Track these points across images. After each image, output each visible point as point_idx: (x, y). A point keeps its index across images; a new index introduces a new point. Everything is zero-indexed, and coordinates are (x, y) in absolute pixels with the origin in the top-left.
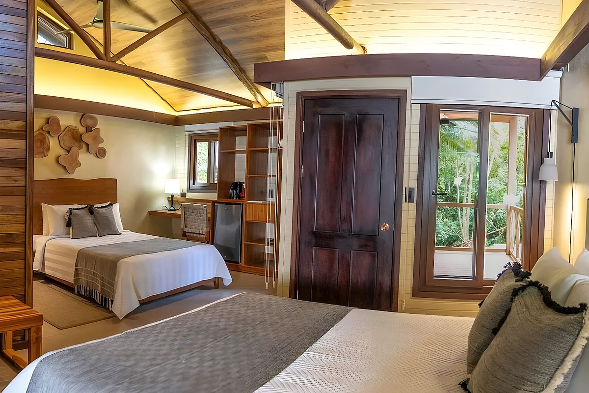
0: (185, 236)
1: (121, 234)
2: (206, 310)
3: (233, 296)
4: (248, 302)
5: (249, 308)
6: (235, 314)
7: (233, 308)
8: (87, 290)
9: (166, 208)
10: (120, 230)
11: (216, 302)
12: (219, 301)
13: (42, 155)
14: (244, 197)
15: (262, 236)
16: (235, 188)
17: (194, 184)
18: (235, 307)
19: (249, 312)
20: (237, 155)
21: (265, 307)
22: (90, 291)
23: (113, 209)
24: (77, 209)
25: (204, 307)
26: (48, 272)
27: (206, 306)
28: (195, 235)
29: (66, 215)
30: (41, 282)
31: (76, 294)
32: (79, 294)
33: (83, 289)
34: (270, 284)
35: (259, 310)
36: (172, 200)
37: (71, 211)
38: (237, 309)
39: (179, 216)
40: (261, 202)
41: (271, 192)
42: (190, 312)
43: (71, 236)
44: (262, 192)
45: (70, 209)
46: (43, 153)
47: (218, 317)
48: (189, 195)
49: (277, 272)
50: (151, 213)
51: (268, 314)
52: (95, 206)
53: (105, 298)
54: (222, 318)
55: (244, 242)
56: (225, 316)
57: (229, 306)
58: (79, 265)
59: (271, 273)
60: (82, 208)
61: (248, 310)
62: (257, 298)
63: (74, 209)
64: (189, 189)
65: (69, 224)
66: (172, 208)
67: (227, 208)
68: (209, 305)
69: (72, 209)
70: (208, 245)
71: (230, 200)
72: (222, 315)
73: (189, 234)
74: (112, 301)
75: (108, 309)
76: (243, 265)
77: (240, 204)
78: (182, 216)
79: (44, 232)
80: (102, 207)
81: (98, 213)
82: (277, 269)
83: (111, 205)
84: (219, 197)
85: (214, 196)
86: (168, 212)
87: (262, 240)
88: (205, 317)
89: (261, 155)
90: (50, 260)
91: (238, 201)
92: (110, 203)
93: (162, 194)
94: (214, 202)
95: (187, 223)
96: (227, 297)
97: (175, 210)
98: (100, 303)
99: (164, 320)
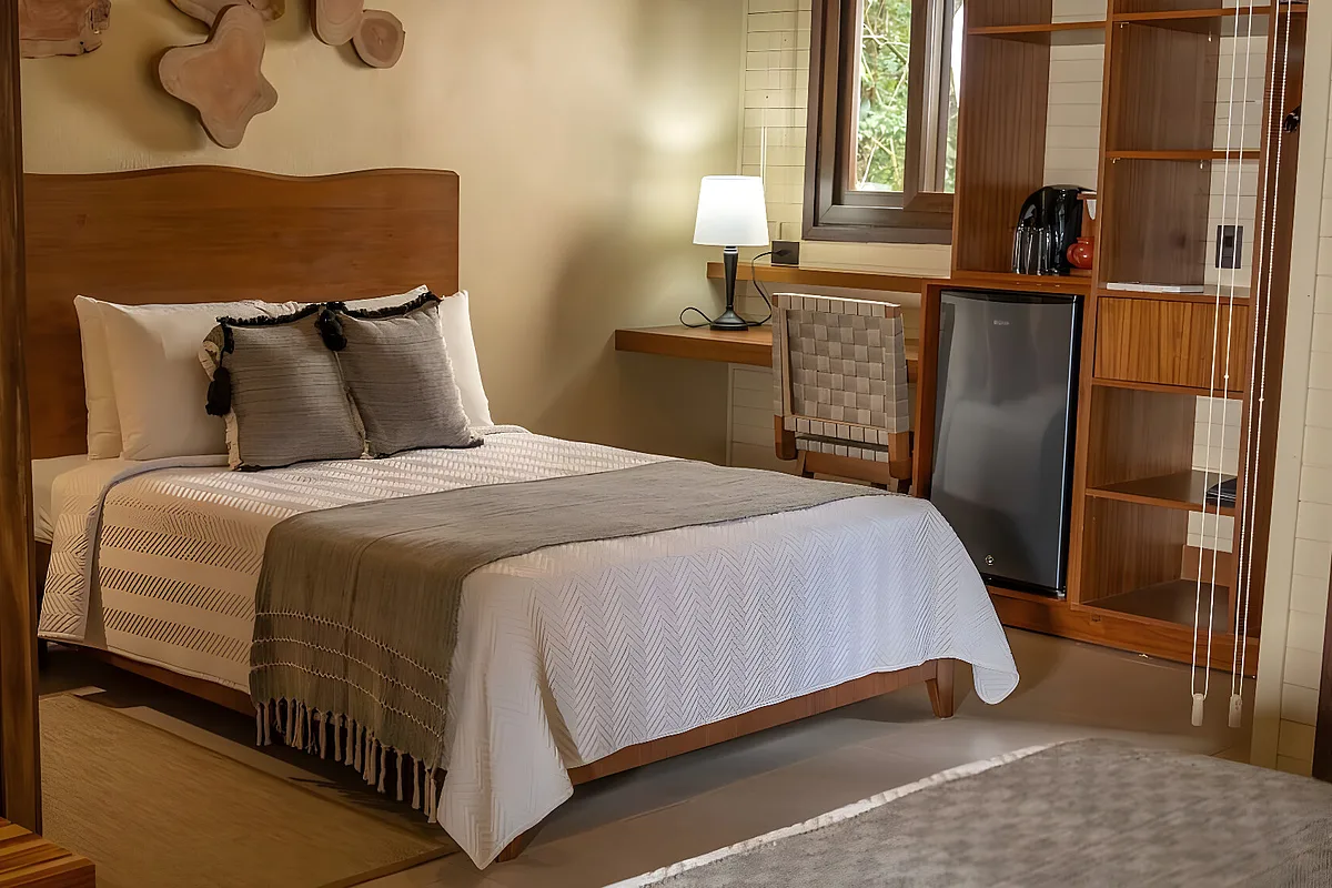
0: (791, 453)
1: (479, 443)
2: (885, 819)
3: (1020, 754)
4: (1093, 791)
5: (1095, 816)
6: (1022, 842)
7: (1017, 815)
8: (315, 724)
9: (697, 319)
10: (478, 421)
11: (936, 779)
12: (949, 774)
13: (70, 45)
14: (1088, 266)
15: (1175, 462)
16: (1044, 219)
17: (837, 199)
18: (1029, 807)
19: (1094, 836)
20: (1058, 52)
21: (1177, 819)
22: (330, 728)
23: (440, 324)
24: (261, 322)
25: (875, 802)
26: (118, 641)
27: (889, 796)
28: (840, 450)
29: (204, 356)
30: (84, 698)
31: (263, 749)
32: (277, 747)
33: (299, 720)
34: (1216, 705)
35: (1142, 834)
36: (728, 273)
37: (228, 332)
38: (1036, 821)
39: (761, 356)
40: (1177, 290)
41: (1229, 239)
42: (809, 824)
43: (234, 457)
44: (1181, 241)
45: (222, 321)
46: (74, 31)
47: (942, 855)
48: (816, 255)
49: (1253, 652)
50: (628, 342)
51: (1190, 855)
52: (351, 305)
53: (407, 760)
54: (965, 860)
55: (1081, 491)
56: (976, 853)
57: (996, 801)
58: (276, 598)
59: (1223, 652)
60: (284, 320)
61: (1089, 824)
62: (1139, 772)
63: (242, 323)
64: (815, 225)
65: (220, 396)
66: (731, 319)
67: (998, 318)
68: (902, 791)
69: (232, 322)
70: (902, 498)
71: (1016, 280)
72: (963, 845)
73: (813, 446)
74: (440, 775)
75: (420, 816)
76: (1074, 601)
77: (1066, 300)
78: (776, 356)
79: (94, 442)
80: (385, 313)
81: (369, 341)
82: (1255, 632)
83: (430, 300)
84: (960, 263)
85: (934, 260)
86: (707, 335)
87: (1173, 485)
88: (879, 848)
89: (1184, 45)
90: (129, 582)
91: (1057, 283)
92: (422, 290)
93: (683, 244)
94: (935, 290)
95: (800, 388)
96: (988, 754)
97: (744, 327)
98: (381, 788)
99: (689, 863)
